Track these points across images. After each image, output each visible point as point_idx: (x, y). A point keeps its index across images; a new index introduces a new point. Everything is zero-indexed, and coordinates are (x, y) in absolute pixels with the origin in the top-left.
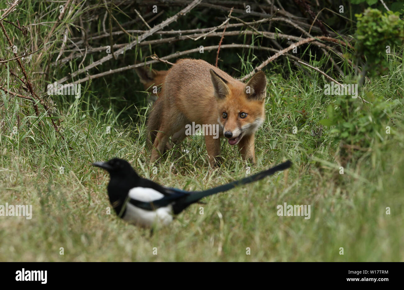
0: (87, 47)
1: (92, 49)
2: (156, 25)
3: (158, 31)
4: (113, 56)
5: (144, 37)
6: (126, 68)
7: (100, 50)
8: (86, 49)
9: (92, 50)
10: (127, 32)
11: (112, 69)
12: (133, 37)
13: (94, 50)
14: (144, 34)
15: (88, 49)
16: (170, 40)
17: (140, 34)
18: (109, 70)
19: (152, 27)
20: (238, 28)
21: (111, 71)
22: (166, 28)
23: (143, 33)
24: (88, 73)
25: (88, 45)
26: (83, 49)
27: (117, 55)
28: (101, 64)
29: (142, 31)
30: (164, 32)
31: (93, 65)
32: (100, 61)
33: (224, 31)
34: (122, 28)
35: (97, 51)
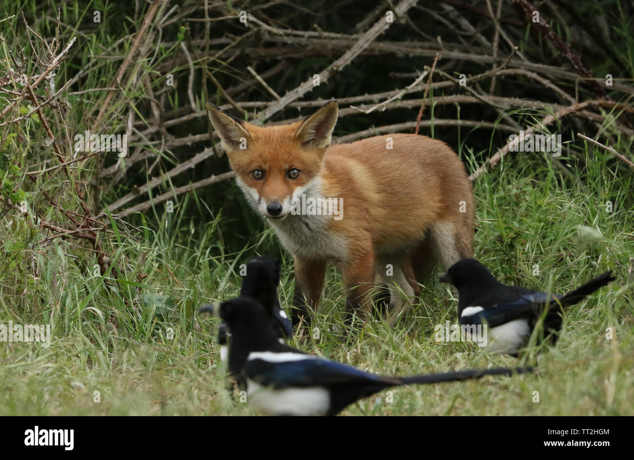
0: (165, 138)
1: (174, 140)
2: (289, 91)
3: (294, 101)
4: (214, 150)
5: (269, 113)
7: (189, 141)
8: (163, 141)
9: (173, 142)
10: (239, 105)
11: (216, 175)
13: (178, 142)
14: (267, 109)
15: (166, 141)
17: (259, 109)
18: (209, 176)
19: (282, 94)
21: (213, 178)
22: (308, 96)
23: (266, 107)
25: (167, 134)
26: (156, 142)
28: (193, 166)
29: (264, 103)
30: (304, 104)
31: (180, 168)
32: (190, 162)
34: (229, 99)
35: (182, 143)
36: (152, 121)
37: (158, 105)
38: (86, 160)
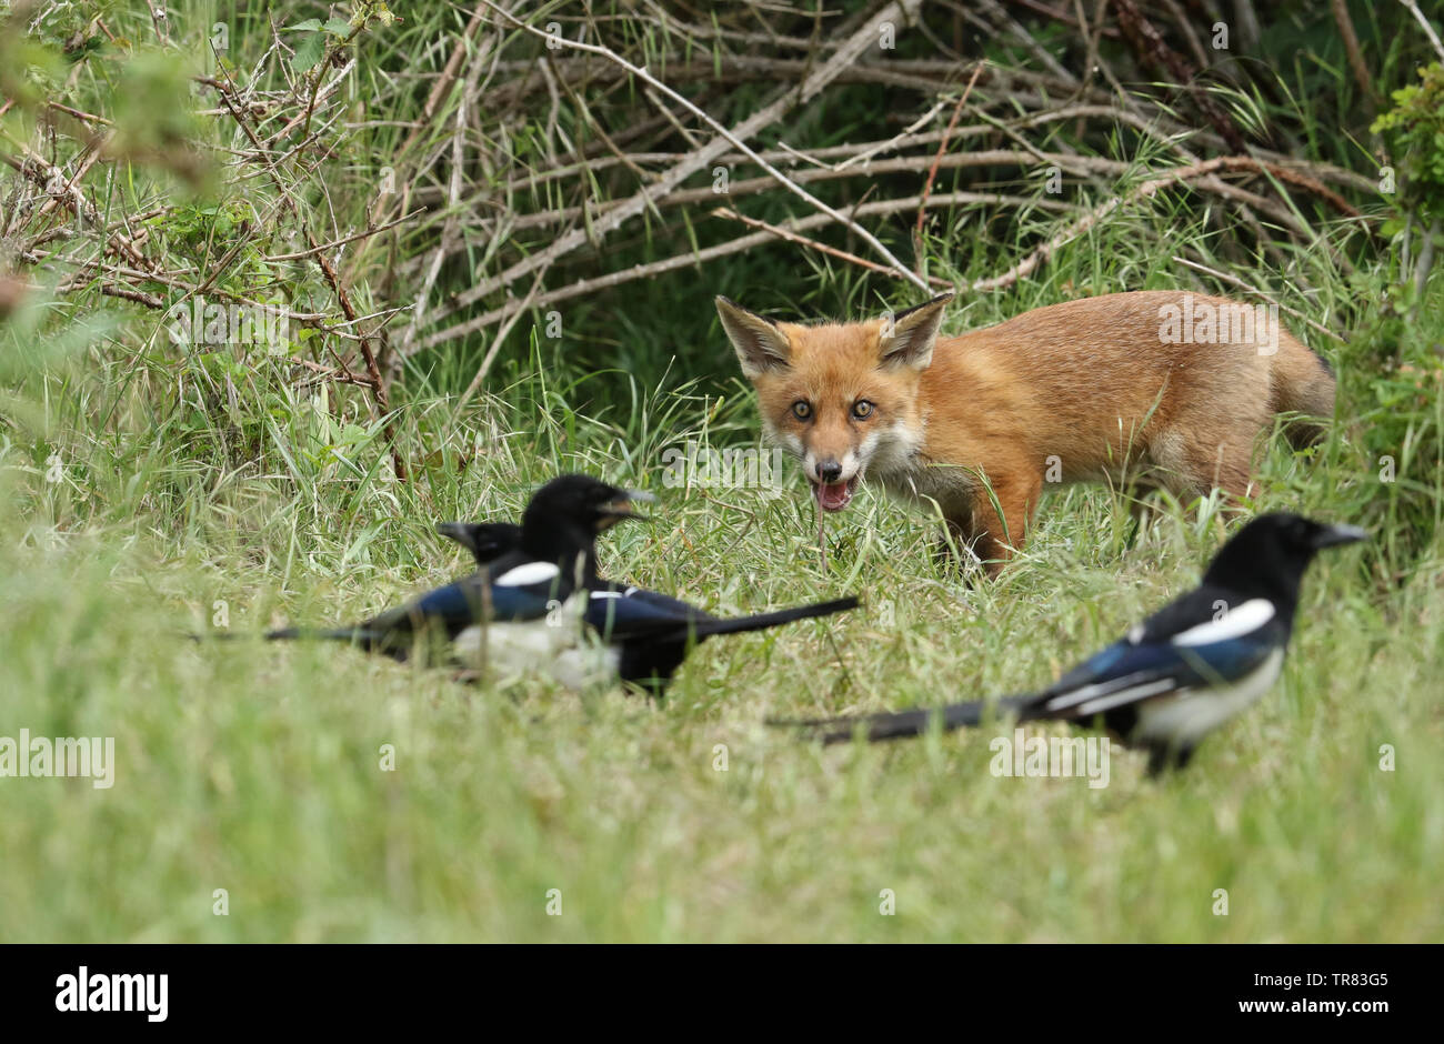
0: (502, 214)
1: (519, 217)
3: (725, 154)
4: (587, 235)
5: (681, 173)
6: (630, 274)
7: (541, 220)
8: (500, 219)
9: (516, 221)
10: (629, 159)
11: (585, 279)
12: (646, 175)
13: (525, 221)
14: (678, 167)
15: (504, 220)
16: (759, 186)
18: (575, 282)
19: (704, 143)
20: (980, 144)
21: (582, 285)
23: (675, 163)
24: (510, 293)
27: (601, 234)
29: (673, 156)
32: (546, 254)
33: (943, 150)
34: (614, 147)
35: (529, 224)
36: (480, 183)
37: (490, 158)
38: (374, 236)
